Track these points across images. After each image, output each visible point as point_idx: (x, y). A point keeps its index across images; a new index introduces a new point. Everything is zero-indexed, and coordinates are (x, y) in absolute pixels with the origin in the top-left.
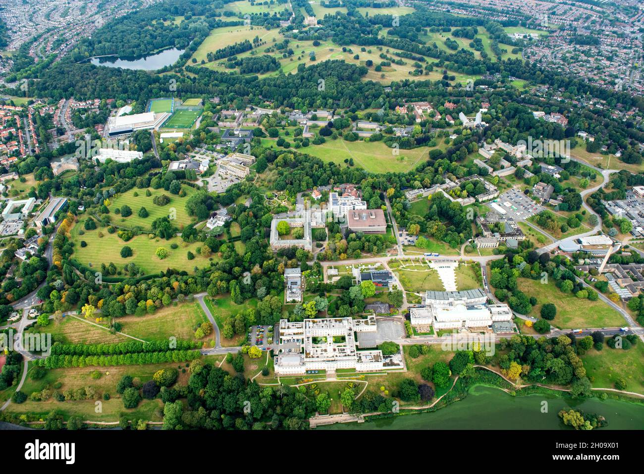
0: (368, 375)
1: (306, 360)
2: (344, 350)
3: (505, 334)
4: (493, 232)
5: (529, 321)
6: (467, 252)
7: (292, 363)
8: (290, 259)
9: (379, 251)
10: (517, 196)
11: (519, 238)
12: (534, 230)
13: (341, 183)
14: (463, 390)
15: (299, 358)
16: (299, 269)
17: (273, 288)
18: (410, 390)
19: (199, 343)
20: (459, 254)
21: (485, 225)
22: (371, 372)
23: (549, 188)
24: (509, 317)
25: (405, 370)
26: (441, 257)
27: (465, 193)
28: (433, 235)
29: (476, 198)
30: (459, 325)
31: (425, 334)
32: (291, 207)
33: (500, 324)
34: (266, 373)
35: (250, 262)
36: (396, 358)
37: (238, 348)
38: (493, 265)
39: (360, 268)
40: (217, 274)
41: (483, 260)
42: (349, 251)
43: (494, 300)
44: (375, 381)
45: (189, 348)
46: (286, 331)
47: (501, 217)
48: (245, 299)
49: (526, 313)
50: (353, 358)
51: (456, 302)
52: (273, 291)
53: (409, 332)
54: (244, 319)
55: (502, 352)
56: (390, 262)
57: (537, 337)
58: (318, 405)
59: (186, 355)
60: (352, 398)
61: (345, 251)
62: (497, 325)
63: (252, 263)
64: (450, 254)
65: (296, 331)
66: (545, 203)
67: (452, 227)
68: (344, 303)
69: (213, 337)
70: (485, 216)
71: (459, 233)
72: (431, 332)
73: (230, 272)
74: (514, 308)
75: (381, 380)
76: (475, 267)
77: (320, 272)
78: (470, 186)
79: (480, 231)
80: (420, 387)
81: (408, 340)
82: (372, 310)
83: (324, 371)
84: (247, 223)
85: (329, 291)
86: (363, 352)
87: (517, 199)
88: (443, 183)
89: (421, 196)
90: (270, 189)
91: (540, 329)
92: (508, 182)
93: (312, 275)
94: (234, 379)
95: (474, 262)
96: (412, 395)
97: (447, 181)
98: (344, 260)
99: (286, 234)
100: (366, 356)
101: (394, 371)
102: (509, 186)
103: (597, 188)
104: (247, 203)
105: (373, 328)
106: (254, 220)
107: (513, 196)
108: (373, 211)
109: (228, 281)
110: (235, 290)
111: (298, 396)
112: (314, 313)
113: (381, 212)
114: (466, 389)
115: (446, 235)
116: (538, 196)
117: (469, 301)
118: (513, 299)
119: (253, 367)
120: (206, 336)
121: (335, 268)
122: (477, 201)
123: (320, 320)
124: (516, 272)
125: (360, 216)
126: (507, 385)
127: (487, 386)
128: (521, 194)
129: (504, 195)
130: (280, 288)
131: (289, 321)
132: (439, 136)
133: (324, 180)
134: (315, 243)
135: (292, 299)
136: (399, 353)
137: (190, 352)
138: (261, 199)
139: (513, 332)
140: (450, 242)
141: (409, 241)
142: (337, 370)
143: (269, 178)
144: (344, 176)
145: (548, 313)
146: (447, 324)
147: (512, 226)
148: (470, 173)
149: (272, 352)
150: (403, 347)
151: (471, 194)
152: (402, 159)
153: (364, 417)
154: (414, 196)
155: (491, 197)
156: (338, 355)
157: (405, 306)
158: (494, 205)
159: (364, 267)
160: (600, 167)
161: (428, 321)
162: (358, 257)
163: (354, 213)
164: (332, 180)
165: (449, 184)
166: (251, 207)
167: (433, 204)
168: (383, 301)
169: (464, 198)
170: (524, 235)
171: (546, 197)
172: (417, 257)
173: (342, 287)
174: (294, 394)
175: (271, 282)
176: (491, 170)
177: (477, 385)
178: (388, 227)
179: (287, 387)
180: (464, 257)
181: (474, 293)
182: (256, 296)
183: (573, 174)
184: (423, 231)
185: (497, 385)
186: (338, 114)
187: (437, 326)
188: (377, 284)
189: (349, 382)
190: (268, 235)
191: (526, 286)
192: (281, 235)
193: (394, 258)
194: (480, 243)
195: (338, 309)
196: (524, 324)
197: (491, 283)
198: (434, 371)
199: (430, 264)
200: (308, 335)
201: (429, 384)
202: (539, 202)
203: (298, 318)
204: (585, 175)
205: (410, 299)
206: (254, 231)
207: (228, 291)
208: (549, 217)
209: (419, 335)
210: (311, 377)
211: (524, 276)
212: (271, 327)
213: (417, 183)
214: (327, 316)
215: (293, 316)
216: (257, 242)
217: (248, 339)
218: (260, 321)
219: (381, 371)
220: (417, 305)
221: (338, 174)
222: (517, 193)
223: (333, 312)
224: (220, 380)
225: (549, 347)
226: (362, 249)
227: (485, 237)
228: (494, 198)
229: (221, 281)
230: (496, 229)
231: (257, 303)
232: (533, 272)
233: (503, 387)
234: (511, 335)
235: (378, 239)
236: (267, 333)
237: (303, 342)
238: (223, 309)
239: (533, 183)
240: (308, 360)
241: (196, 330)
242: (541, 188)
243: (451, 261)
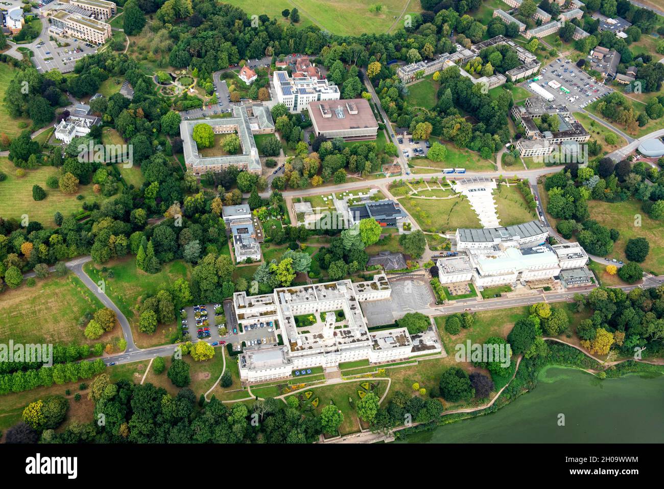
0: (389, 368)
1: (291, 354)
2: (349, 332)
3: (579, 287)
4: (542, 130)
5: (612, 266)
6: (506, 163)
7: (270, 362)
8: (228, 189)
9: (374, 169)
10: (566, 70)
11: (581, 138)
12: (598, 125)
13: (287, 53)
14: (531, 376)
15: (280, 352)
16: (246, 207)
17: (210, 241)
18: (462, 384)
19: (98, 346)
20: (495, 169)
21: (527, 120)
22: (394, 362)
23: (614, 56)
24: (582, 262)
25: (444, 354)
26: (470, 174)
27: (489, 67)
28: (451, 140)
29: (506, 76)
30: (511, 279)
31: (464, 296)
32: (207, 98)
33: (571, 273)
34: (227, 383)
35: (159, 199)
36: (429, 338)
37: (168, 347)
38: (549, 183)
39: (346, 199)
40: (105, 223)
41: (531, 176)
42: (327, 172)
43: (557, 237)
44: (401, 376)
45: (80, 357)
46: (247, 311)
47: (549, 105)
48: (162, 262)
49: (604, 254)
50: (366, 343)
51: (506, 244)
52: (210, 247)
53: (440, 295)
54: (174, 296)
55: (578, 316)
56: (393, 187)
57: (626, 289)
58: (324, 423)
59: (78, 370)
60: (377, 406)
61: (319, 172)
62: (566, 275)
63: (164, 200)
64: (480, 169)
65: (264, 309)
66: (610, 80)
67: (481, 124)
68: (336, 257)
69: (118, 333)
70: (526, 106)
71: (493, 135)
72: (473, 293)
73: (126, 217)
74: (590, 249)
75: (409, 372)
76: (522, 187)
77: (282, 210)
78: (497, 56)
79: (522, 130)
80: (472, 377)
81: (441, 307)
82: (379, 266)
83: (320, 369)
84: (137, 130)
85: (304, 240)
86: (379, 333)
87: (567, 76)
88: (453, 51)
89: (421, 73)
90: (161, 66)
91: (628, 277)
92: (550, 48)
93: (270, 214)
94: (179, 400)
95: (519, 180)
96: (463, 391)
97: (459, 47)
98: (318, 186)
99: (209, 147)
100: (384, 338)
101: (427, 358)
102: (552, 54)
104: (126, 92)
105: (386, 294)
106: (147, 124)
107: (560, 70)
108: (353, 102)
109: (128, 235)
110: (145, 248)
111: (293, 413)
112: (290, 278)
113: (364, 103)
114: (536, 374)
115: (473, 139)
116: (599, 69)
117: (523, 240)
118: (587, 235)
119: (202, 376)
120: (106, 332)
121: (306, 201)
122: (509, 80)
123: (301, 287)
124: (585, 192)
125: (334, 113)
126: (592, 364)
127: (563, 367)
128: (572, 66)
129: (547, 70)
130: (221, 240)
131: (248, 294)
133: (256, 48)
134: (265, 159)
135: (245, 258)
136: (431, 329)
137: (85, 364)
138: (148, 82)
139: (590, 284)
140: (479, 150)
141: (416, 150)
142: (341, 365)
143: (153, 45)
144: (292, 42)
145: (636, 252)
146: (495, 279)
147: (567, 119)
148: (491, 34)
149: (229, 347)
150: (435, 318)
151: (500, 69)
152: (380, 9)
153: (395, 433)
154: (411, 74)
155: (529, 73)
156: (342, 341)
157: (428, 255)
158: (535, 87)
159: (351, 196)
161: (467, 277)
162: (341, 180)
163: (321, 106)
164: (270, 48)
165: (465, 52)
166: (136, 100)
167: (445, 88)
168: (392, 249)
169: (489, 76)
170: (587, 134)
171: (610, 70)
172: (435, 175)
174: (283, 410)
175: (205, 231)
176: (522, 27)
177: (549, 366)
178: (381, 128)
179: (269, 401)
180: (502, 172)
181: (530, 229)
182: (182, 257)
183: (646, 31)
184: (436, 132)
185: (578, 365)
187: (480, 283)
188: (381, 221)
189: (362, 382)
190: (178, 149)
191: (600, 213)
192: (202, 149)
193: (398, 178)
194: (524, 148)
195: (324, 266)
196: (605, 270)
197: (549, 211)
199: (454, 187)
200: (287, 314)
201: (484, 372)
202: (601, 80)
203: (263, 288)
205: (434, 243)
206: (151, 143)
207: (130, 252)
208: (620, 103)
209: (454, 298)
210: (302, 381)
211: (594, 198)
212: (217, 307)
213: (413, 52)
214: (308, 280)
215: (255, 286)
216: (165, 163)
217: (184, 331)
218: (199, 298)
219: (407, 360)
220: (445, 253)
221: (280, 38)
222: (566, 66)
223: (317, 273)
224: (155, 404)
225: (647, 303)
226: (346, 166)
227: (530, 139)
228: (534, 75)
229: (116, 234)
230: (546, 125)
231: (185, 268)
232: (608, 191)
233: (587, 367)
234: (588, 289)
235: (370, 149)
236: (213, 318)
237: (277, 326)
238: (125, 284)
239: (588, 47)
240: (295, 354)
241: (86, 325)
242: (601, 56)
243: (487, 180)
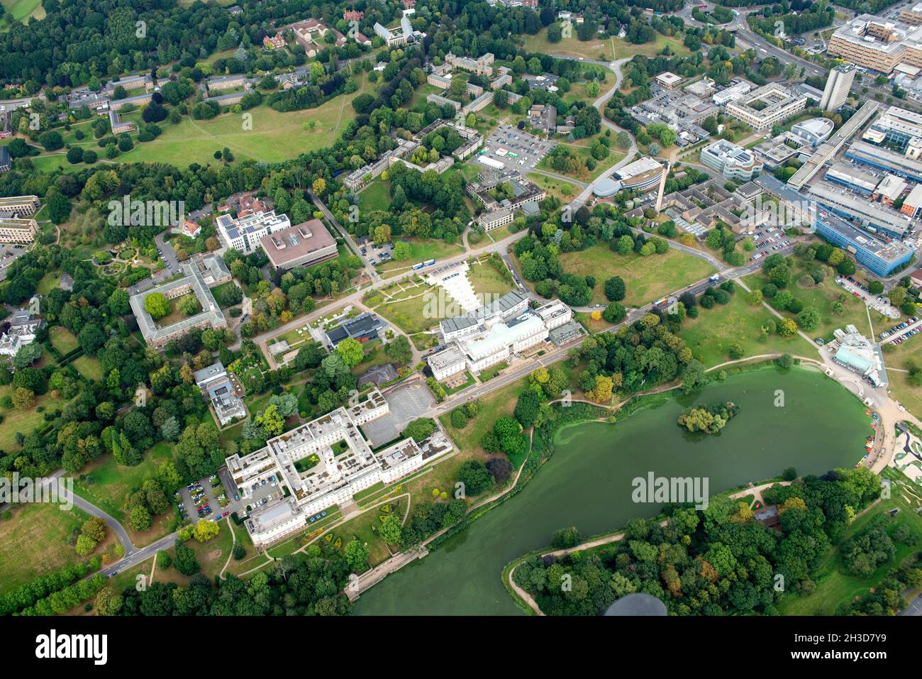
0: (405, 483)
1: (299, 503)
2: (354, 461)
3: (571, 342)
4: (499, 200)
5: (596, 311)
6: (473, 242)
7: (278, 518)
8: (195, 353)
9: (341, 288)
10: (509, 136)
11: (538, 197)
12: (552, 180)
13: (227, 195)
14: (547, 444)
15: (287, 505)
16: (219, 365)
17: (188, 412)
18: (478, 476)
19: (93, 560)
20: (464, 250)
21: (483, 194)
22: (409, 476)
23: (550, 110)
24: (568, 316)
25: (457, 450)
26: (440, 263)
27: (434, 153)
28: (414, 234)
29: (453, 157)
30: (504, 355)
31: (463, 386)
32: (154, 265)
33: (560, 331)
34: (240, 554)
35: (124, 386)
36: (437, 440)
37: (170, 537)
38: (518, 249)
39: (321, 325)
40: (69, 429)
41: (500, 247)
42: (294, 304)
43: (539, 300)
44: (419, 487)
45: (77, 578)
46: (245, 473)
47: (500, 173)
48: (142, 451)
49: (586, 303)
50: (373, 467)
51: (489, 323)
52: (189, 419)
53: (438, 392)
54: (161, 483)
55: (576, 370)
56: (366, 299)
57: (613, 330)
58: (350, 562)
59: (77, 592)
60: (399, 526)
61: (286, 306)
62: (556, 334)
63: (128, 386)
64: (450, 255)
65: (261, 465)
66: (552, 134)
67: (438, 211)
68: (322, 389)
69: (112, 539)
70: (479, 181)
71: (452, 218)
72: (471, 380)
73: (92, 416)
74: (570, 301)
75: (426, 481)
76: (493, 261)
77: (257, 357)
78: (438, 140)
79: (480, 205)
80: (488, 465)
81: (442, 405)
82: (370, 384)
83: (335, 507)
84: (84, 320)
85: (287, 381)
86: (384, 452)
87: (512, 140)
88: (395, 146)
89: (369, 177)
90: (98, 246)
91: (613, 317)
92: (489, 118)
93: (246, 365)
94: (192, 589)
95: (489, 255)
96: (482, 481)
97: (400, 141)
98: (289, 321)
99: (166, 315)
100: (392, 455)
101: (441, 460)
102: (493, 124)
103: (612, 91)
104: (65, 285)
105: (384, 409)
106: (94, 311)
107: (504, 137)
108: (305, 226)
109: (98, 434)
110: (119, 443)
111: (315, 562)
112: (279, 425)
113: (317, 223)
114: (550, 441)
115: (434, 227)
116: (539, 127)
117: (506, 314)
118: (565, 289)
119: (213, 555)
120: (99, 543)
121: (280, 340)
122: (456, 160)
123: (294, 431)
124: (553, 248)
125: (287, 242)
126: (600, 412)
127: (575, 424)
128: (514, 130)
129: (491, 140)
130: (200, 407)
131: (241, 456)
132: (357, 72)
133: (193, 200)
134: (228, 311)
135: (229, 418)
136: (438, 430)
137: (83, 584)
138: (88, 268)
139: (580, 335)
140: (443, 237)
141: (381, 255)
142: (355, 497)
143: (85, 227)
144: (228, 183)
145: (615, 291)
146: (488, 359)
147: (521, 182)
148: (429, 120)
149: (234, 516)
150: (440, 418)
151: (445, 152)
152: (312, 126)
153: (426, 546)
154: (358, 181)
155: (474, 147)
156: (348, 472)
157: (417, 356)
158: (483, 159)
159: (326, 321)
160: (604, 60)
161: (461, 366)
162: (311, 308)
163: (272, 238)
164: (208, 195)
165: (406, 145)
166: (77, 289)
167: (395, 185)
168: (380, 362)
169: (436, 161)
170: (543, 191)
171: (550, 125)
172: (405, 275)
173: (308, 366)
174: (305, 563)
175: (180, 403)
176: (457, 105)
177: (562, 428)
178: (340, 244)
179: (288, 559)
180: (472, 252)
181: (509, 299)
182: (162, 439)
183: (573, 80)
184: (396, 232)
185: (588, 418)
186: (164, 76)
187: (475, 368)
188: (361, 339)
189: (382, 506)
190: (135, 328)
191: (573, 264)
192: (158, 320)
193: (369, 289)
194: (486, 222)
195: (314, 402)
196: (591, 318)
197: (525, 277)
198: (498, 434)
199: (428, 280)
200: (285, 462)
201: (499, 456)
202: (544, 136)
203: (255, 444)
204: (589, 77)
205: (420, 343)
206: (103, 329)
207: (104, 450)
208: (566, 154)
209: (454, 392)
210: (319, 526)
211: (564, 252)
212: (212, 478)
213: (356, 159)
214: (301, 420)
215: (246, 444)
216: (121, 347)
217: (182, 514)
218: (189, 476)
219: (422, 469)
220: (434, 349)
221: (216, 182)
222: (509, 131)
223: (308, 411)
224: (166, 601)
225: (635, 337)
226: (313, 292)
227: (490, 211)
228: (480, 148)
229: (84, 437)
230: (501, 194)
231: (168, 450)
232: (574, 241)
233: (597, 417)
234: (579, 341)
235: (332, 268)
236: (210, 491)
237: (280, 478)
238: (108, 486)
239: (524, 108)
240: (303, 501)
241: (74, 542)
242: (538, 114)
243: (457, 264)
